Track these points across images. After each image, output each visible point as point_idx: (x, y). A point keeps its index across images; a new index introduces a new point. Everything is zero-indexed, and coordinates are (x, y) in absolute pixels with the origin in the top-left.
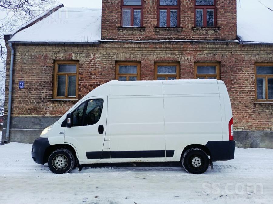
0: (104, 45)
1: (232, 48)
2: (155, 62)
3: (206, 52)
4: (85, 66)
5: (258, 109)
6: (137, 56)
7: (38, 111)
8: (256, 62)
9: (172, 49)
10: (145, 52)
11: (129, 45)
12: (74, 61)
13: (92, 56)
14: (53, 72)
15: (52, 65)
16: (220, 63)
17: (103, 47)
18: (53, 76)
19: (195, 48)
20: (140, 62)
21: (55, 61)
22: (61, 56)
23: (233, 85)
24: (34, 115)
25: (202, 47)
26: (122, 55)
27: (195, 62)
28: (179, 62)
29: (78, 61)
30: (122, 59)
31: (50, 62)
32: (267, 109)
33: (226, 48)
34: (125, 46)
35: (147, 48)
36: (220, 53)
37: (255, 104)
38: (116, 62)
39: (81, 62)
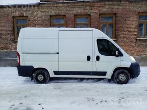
0: (42, 5)
1: (123, 4)
2: (75, 15)
3: (107, 7)
4: (32, 20)
5: (138, 43)
6: (63, 11)
7: (7, 48)
8: (139, 13)
9: (85, 6)
10: (68, 9)
11: (58, 5)
12: (25, 16)
13: (36, 13)
14: (14, 24)
15: (12, 20)
16: (115, 14)
17: (42, 7)
18: (14, 26)
19: (100, 5)
20: (65, 16)
21: (14, 17)
22: (17, 14)
23: (123, 28)
24: (5, 51)
25: (104, 4)
26: (54, 12)
27: (100, 14)
28: (90, 15)
29: (27, 16)
30: (54, 14)
31: (10, 18)
32: (144, 42)
33: (120, 4)
34: (56, 5)
35: (69, 6)
36: (116, 7)
37: (136, 40)
38: (51, 16)
39: (29, 17)
